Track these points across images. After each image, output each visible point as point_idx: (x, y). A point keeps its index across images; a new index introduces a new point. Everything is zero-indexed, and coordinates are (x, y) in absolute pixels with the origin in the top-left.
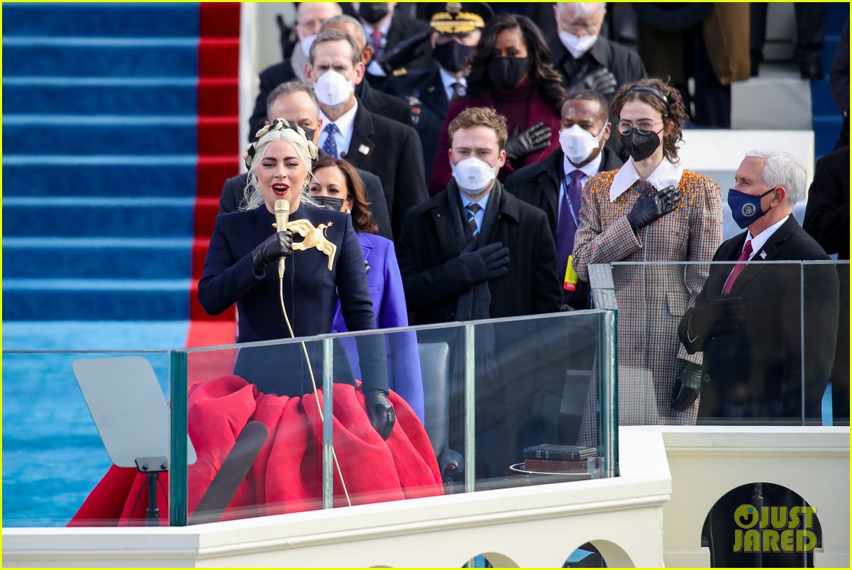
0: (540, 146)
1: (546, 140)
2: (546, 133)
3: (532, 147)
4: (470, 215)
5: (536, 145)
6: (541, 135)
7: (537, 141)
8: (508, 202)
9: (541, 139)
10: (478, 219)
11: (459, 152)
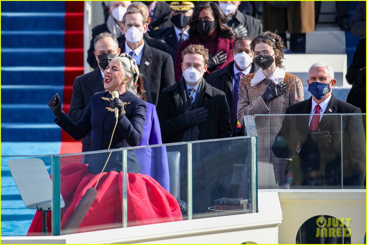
0: (222, 62)
1: (224, 60)
2: (225, 56)
3: (218, 63)
4: (190, 94)
5: (220, 62)
6: (222, 57)
7: (221, 60)
8: (207, 88)
9: (222, 59)
10: (193, 95)
11: (186, 65)
